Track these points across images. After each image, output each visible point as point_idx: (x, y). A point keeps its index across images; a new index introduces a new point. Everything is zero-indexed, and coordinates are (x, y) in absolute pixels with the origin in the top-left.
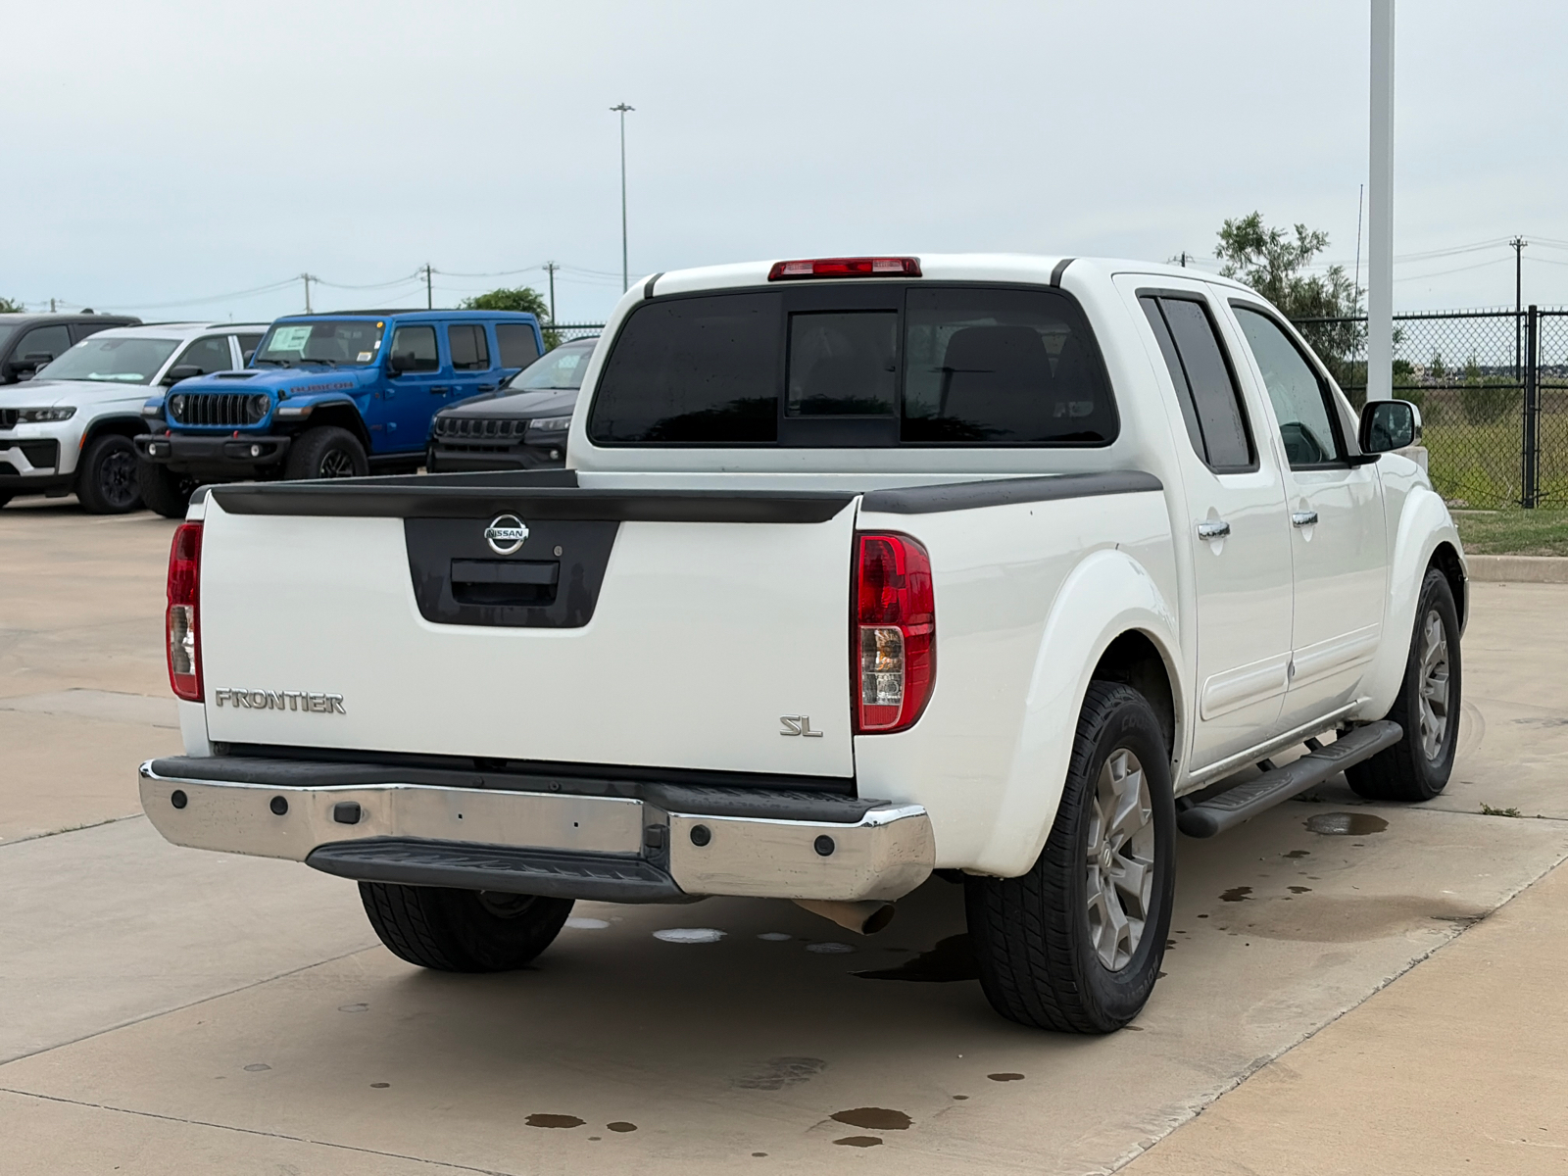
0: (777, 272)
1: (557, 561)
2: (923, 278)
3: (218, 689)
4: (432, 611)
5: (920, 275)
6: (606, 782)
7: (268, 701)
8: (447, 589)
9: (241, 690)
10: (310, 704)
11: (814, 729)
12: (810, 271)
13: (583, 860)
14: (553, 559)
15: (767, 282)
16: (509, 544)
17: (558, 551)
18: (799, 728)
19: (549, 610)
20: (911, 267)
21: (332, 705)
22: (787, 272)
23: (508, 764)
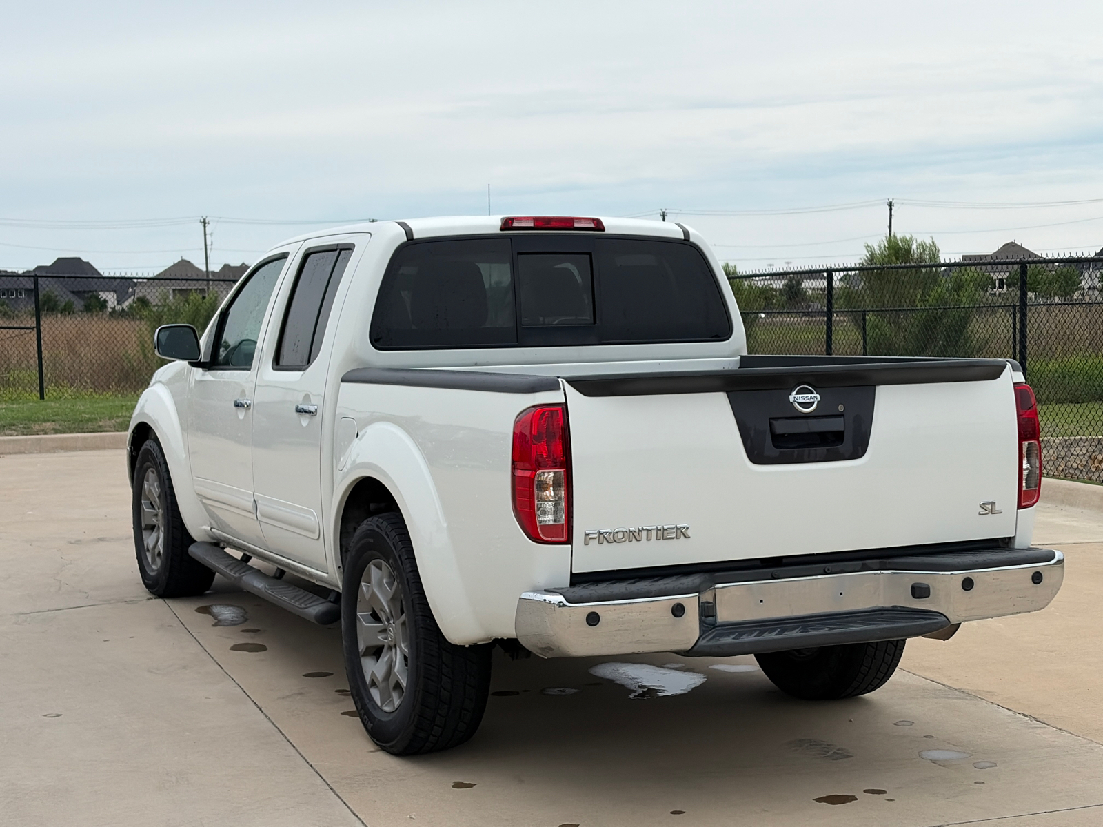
0: (507, 224)
1: (841, 415)
2: (606, 232)
3: (587, 532)
4: (757, 455)
5: (604, 230)
6: (861, 562)
7: (633, 536)
8: (769, 440)
9: (607, 530)
10: (662, 534)
11: (997, 509)
12: (532, 225)
13: (847, 617)
14: (840, 413)
15: (498, 231)
16: (808, 406)
17: (841, 408)
18: (988, 508)
19: (841, 448)
20: (598, 225)
21: (681, 533)
22: (515, 224)
23: (784, 560)
